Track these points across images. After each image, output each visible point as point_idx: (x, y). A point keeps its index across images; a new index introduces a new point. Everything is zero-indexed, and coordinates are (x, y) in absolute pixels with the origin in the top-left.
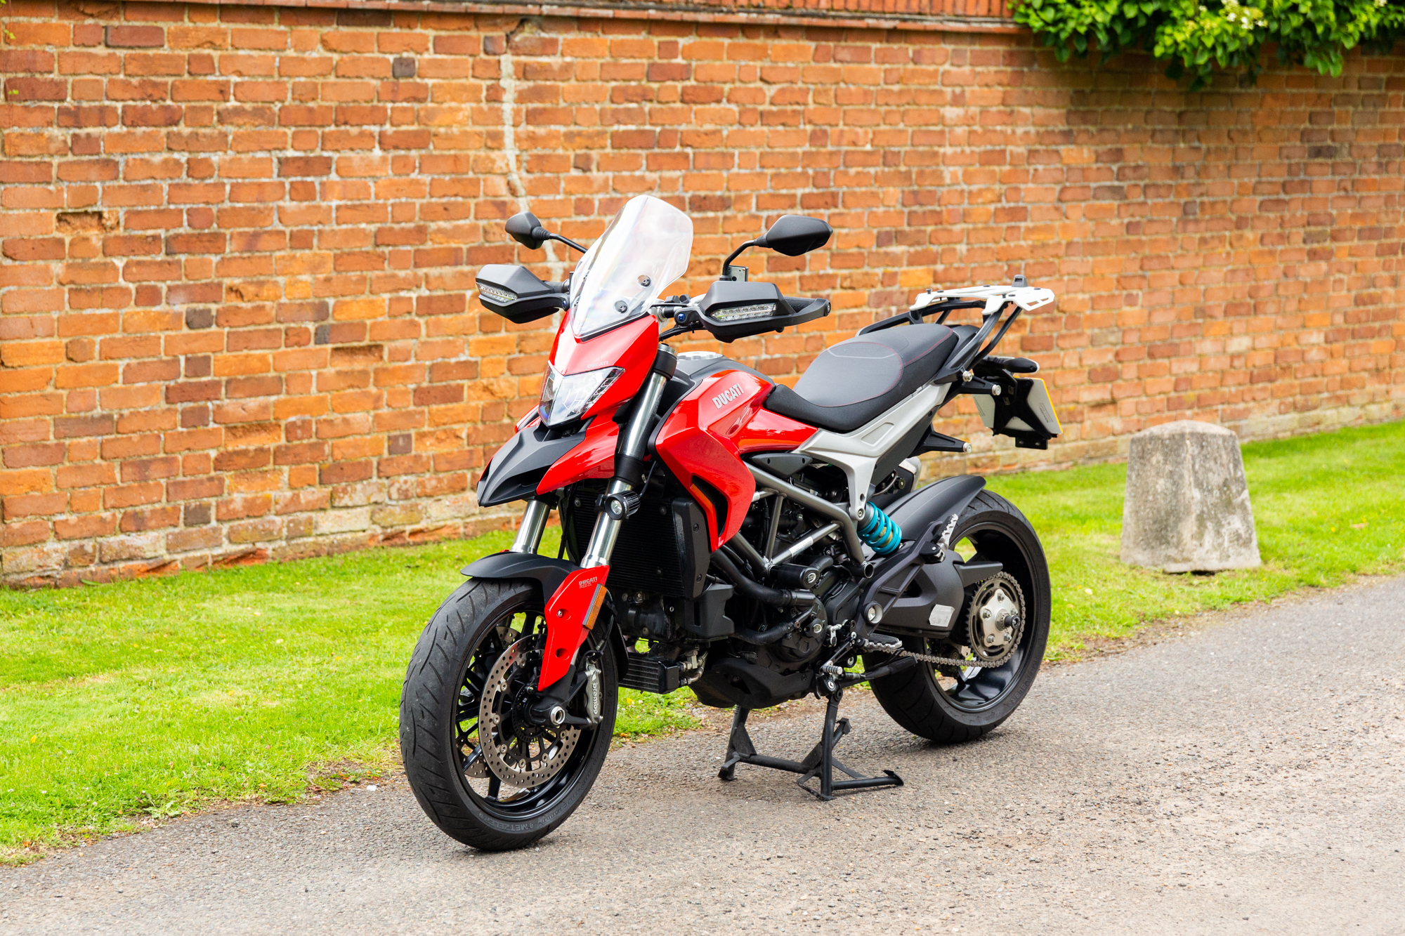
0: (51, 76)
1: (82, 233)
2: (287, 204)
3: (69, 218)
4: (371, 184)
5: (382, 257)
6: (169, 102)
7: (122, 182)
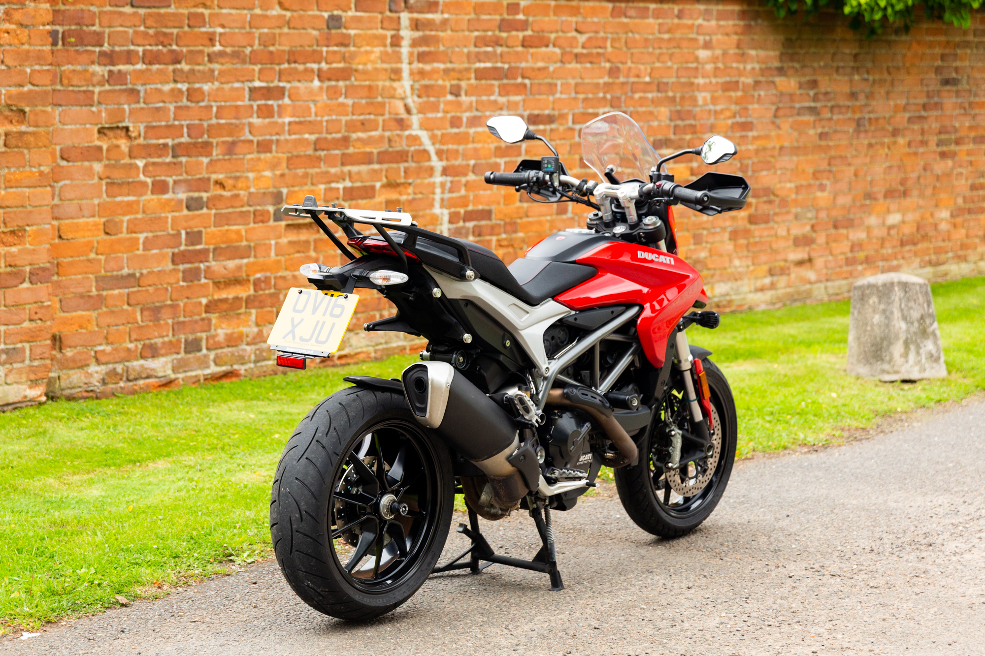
0: (94, 28)
1: (115, 142)
2: (255, 120)
3: (106, 131)
4: (312, 106)
5: (319, 159)
6: (174, 47)
7: (142, 105)
